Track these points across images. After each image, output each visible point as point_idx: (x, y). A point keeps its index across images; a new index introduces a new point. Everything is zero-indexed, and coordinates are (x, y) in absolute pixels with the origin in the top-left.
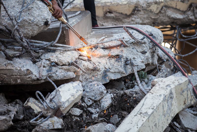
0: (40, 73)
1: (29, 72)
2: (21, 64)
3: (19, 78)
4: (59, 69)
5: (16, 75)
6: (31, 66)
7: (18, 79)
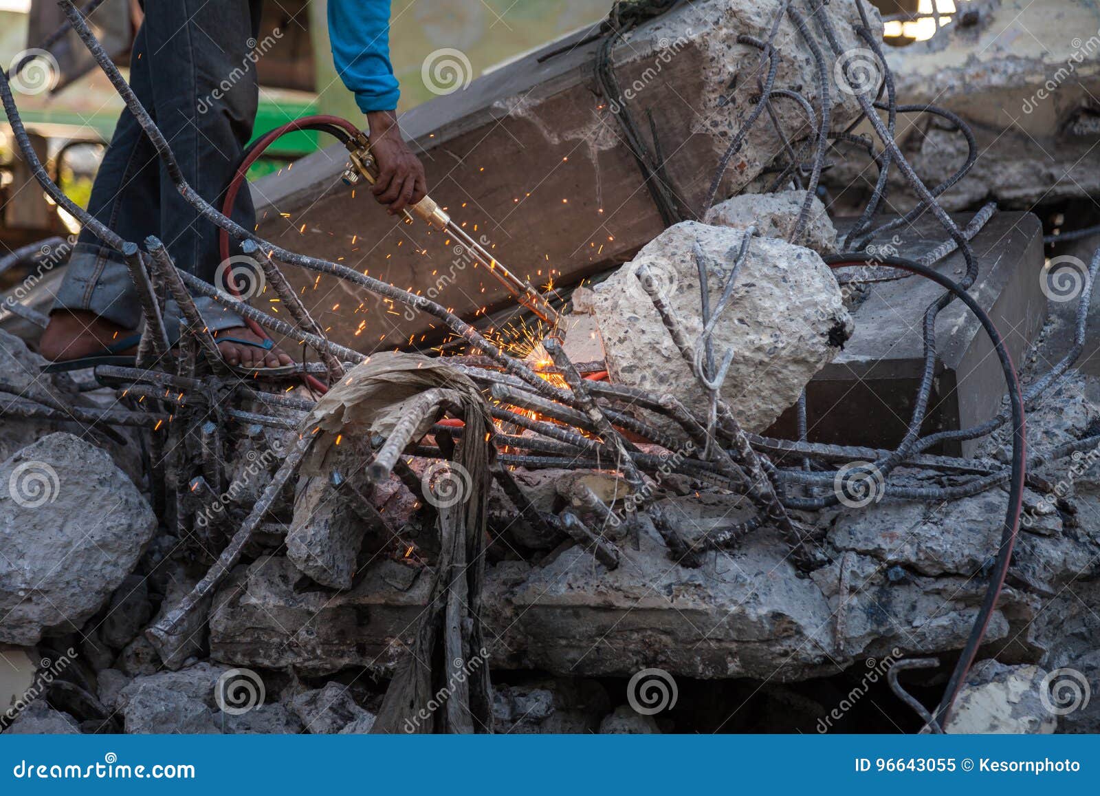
0: (839, 627)
1: (783, 626)
2: (743, 585)
3: (733, 654)
4: (926, 593)
5: (719, 641)
6: (791, 590)
7: (730, 659)
